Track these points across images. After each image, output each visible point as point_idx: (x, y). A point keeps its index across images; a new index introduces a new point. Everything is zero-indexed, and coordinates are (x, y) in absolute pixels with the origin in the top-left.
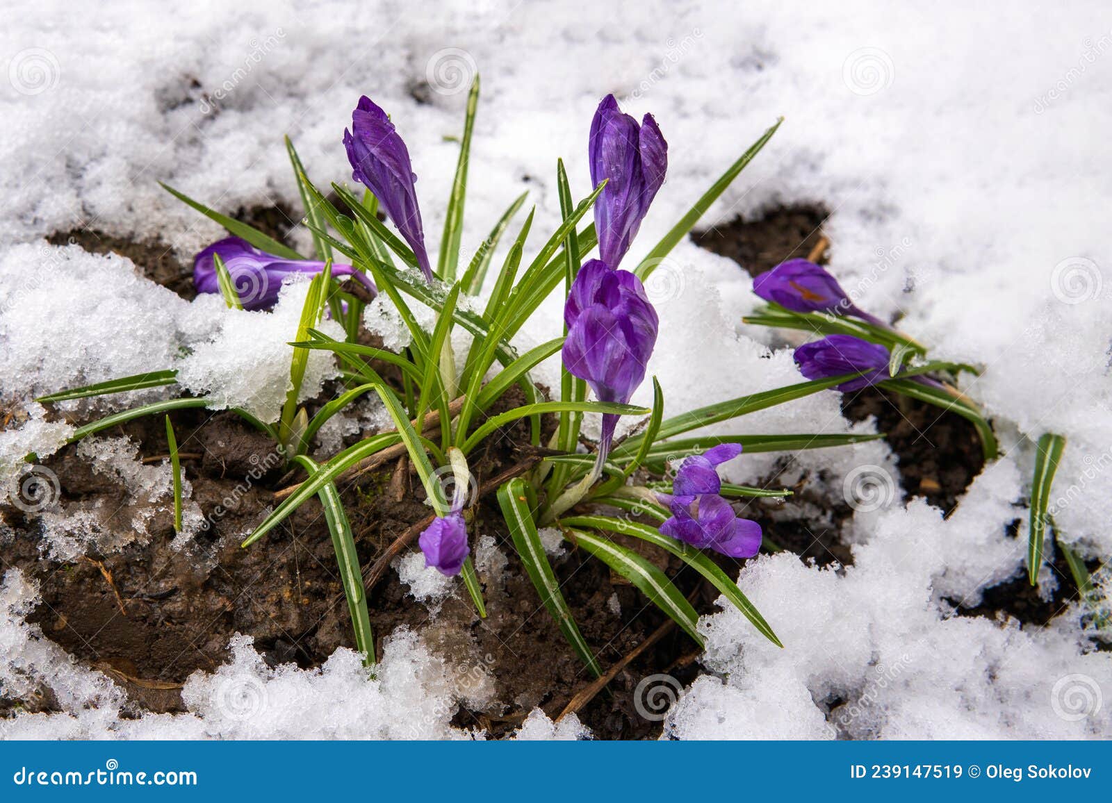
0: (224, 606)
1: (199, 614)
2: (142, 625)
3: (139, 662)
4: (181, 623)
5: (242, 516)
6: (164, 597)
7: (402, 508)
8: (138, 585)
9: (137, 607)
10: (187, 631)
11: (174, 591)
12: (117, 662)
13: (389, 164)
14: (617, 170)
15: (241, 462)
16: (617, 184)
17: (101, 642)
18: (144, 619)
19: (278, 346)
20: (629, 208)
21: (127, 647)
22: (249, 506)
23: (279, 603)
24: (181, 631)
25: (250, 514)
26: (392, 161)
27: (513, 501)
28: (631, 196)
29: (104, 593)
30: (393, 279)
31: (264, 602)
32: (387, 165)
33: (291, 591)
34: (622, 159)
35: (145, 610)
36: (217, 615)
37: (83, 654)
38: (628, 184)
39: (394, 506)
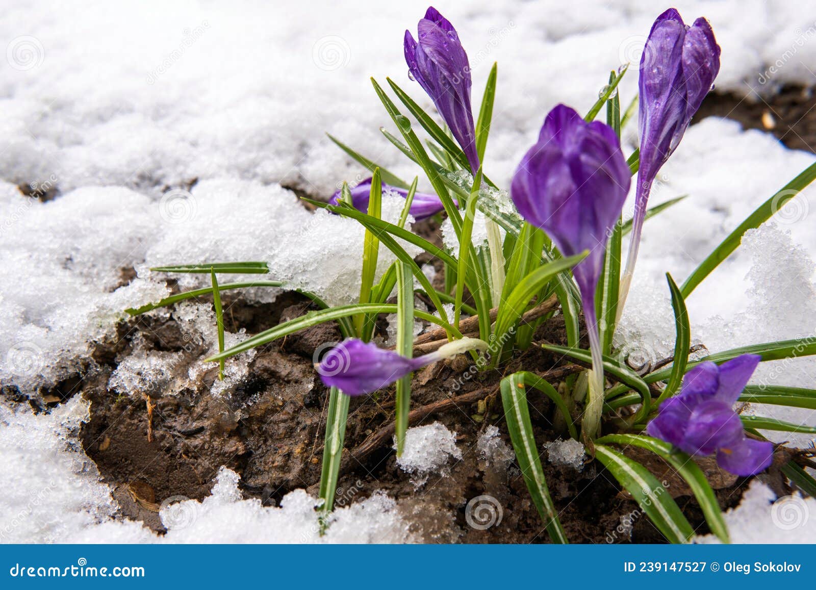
0: (237, 449)
1: (212, 453)
2: (165, 455)
3: (160, 490)
4: (196, 458)
5: (288, 382)
6: (190, 434)
7: (423, 391)
8: (178, 423)
9: (163, 437)
10: (198, 465)
11: (201, 430)
12: (141, 487)
13: (439, 62)
14: (659, 72)
15: (301, 337)
16: (658, 86)
17: (134, 467)
18: (168, 450)
19: (351, 241)
20: (669, 110)
21: (152, 475)
22: (297, 374)
23: (289, 455)
24: (193, 465)
25: (296, 382)
26: (442, 60)
27: (513, 388)
28: (672, 100)
29: (140, 421)
30: (444, 180)
31: (276, 453)
32: (436, 63)
33: (302, 449)
34: (665, 61)
35: (169, 441)
36: (229, 456)
37: (120, 476)
38: (670, 86)
39: (417, 389)
